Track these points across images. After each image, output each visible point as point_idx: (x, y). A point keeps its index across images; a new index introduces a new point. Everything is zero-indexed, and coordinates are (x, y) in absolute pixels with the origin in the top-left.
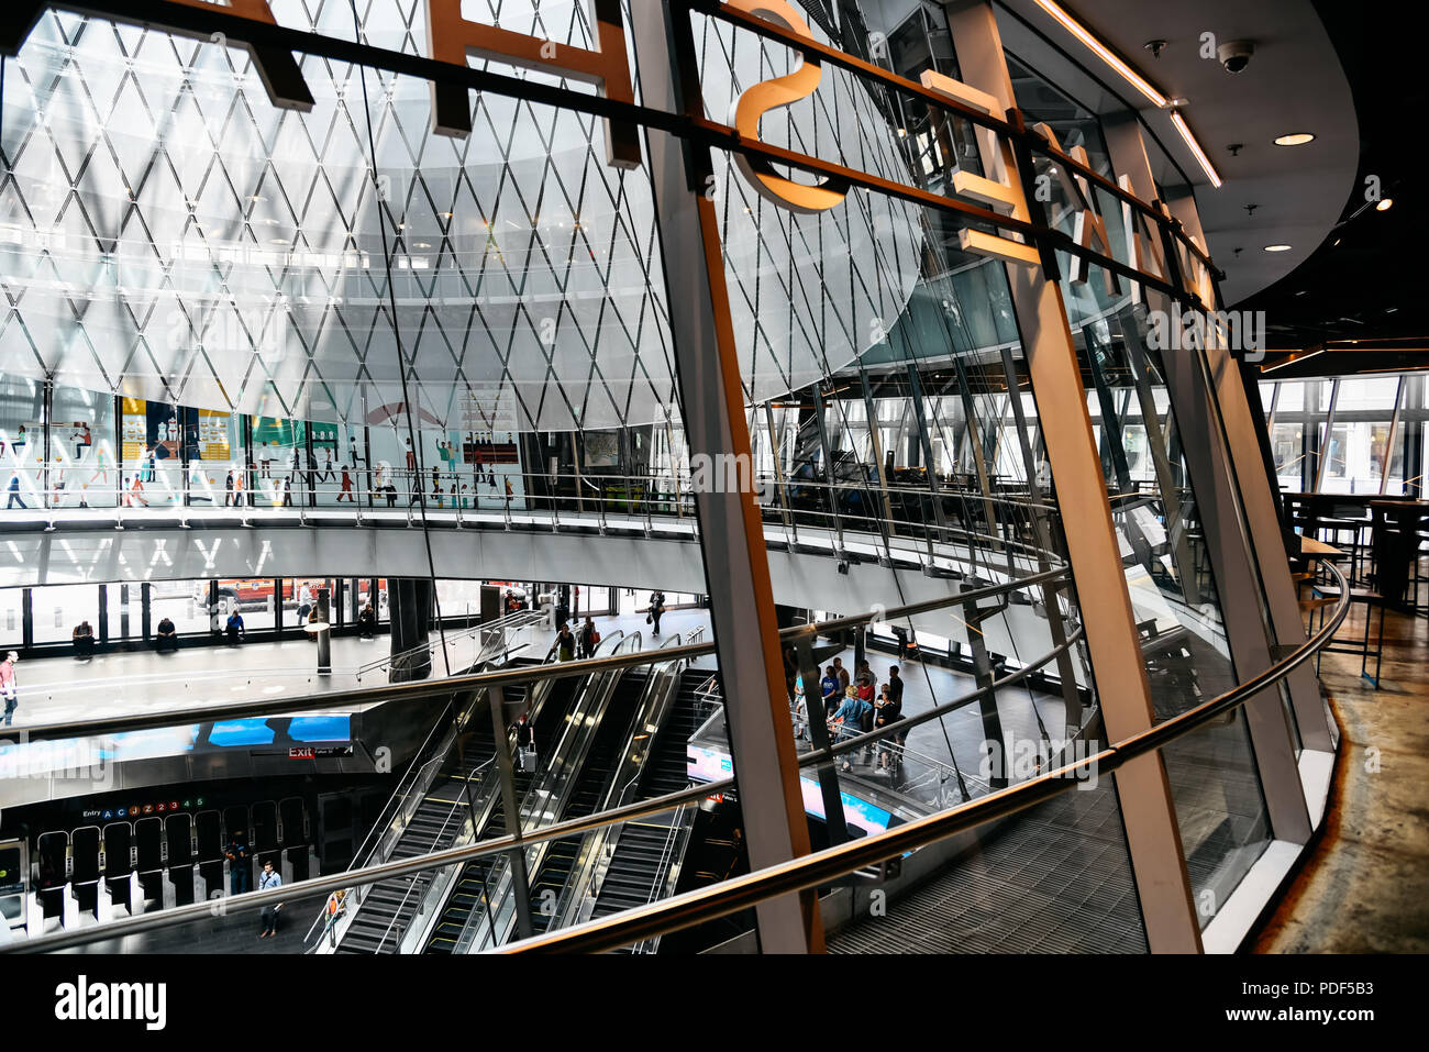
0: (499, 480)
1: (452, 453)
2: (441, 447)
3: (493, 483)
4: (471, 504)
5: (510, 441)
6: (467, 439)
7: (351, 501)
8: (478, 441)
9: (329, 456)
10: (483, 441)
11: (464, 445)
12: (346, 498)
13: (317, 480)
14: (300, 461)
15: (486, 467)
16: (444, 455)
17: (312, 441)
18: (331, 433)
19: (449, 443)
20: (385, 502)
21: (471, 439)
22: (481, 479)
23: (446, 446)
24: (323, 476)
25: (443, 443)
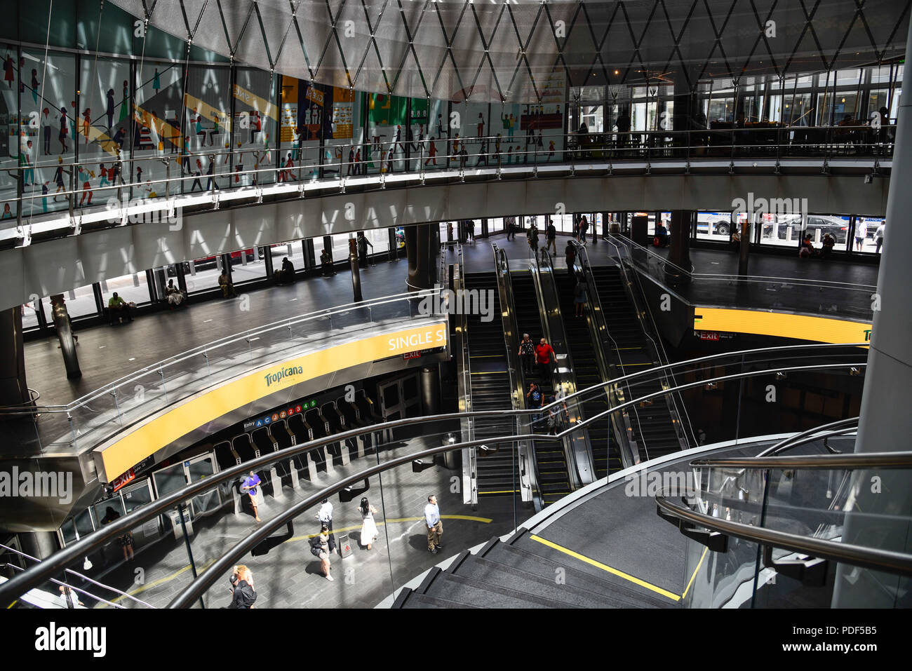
0: (546, 141)
1: (512, 122)
2: (504, 118)
3: (541, 144)
4: (521, 160)
5: (558, 111)
6: (525, 111)
7: (435, 164)
8: (533, 113)
9: (422, 130)
10: (537, 112)
11: (522, 116)
12: (431, 163)
13: (412, 150)
14: (401, 136)
15: (537, 133)
16: (507, 124)
17: (411, 119)
18: (425, 112)
19: (511, 115)
20: (458, 163)
21: (528, 111)
22: (531, 141)
23: (509, 118)
24: (416, 147)
25: (506, 116)
